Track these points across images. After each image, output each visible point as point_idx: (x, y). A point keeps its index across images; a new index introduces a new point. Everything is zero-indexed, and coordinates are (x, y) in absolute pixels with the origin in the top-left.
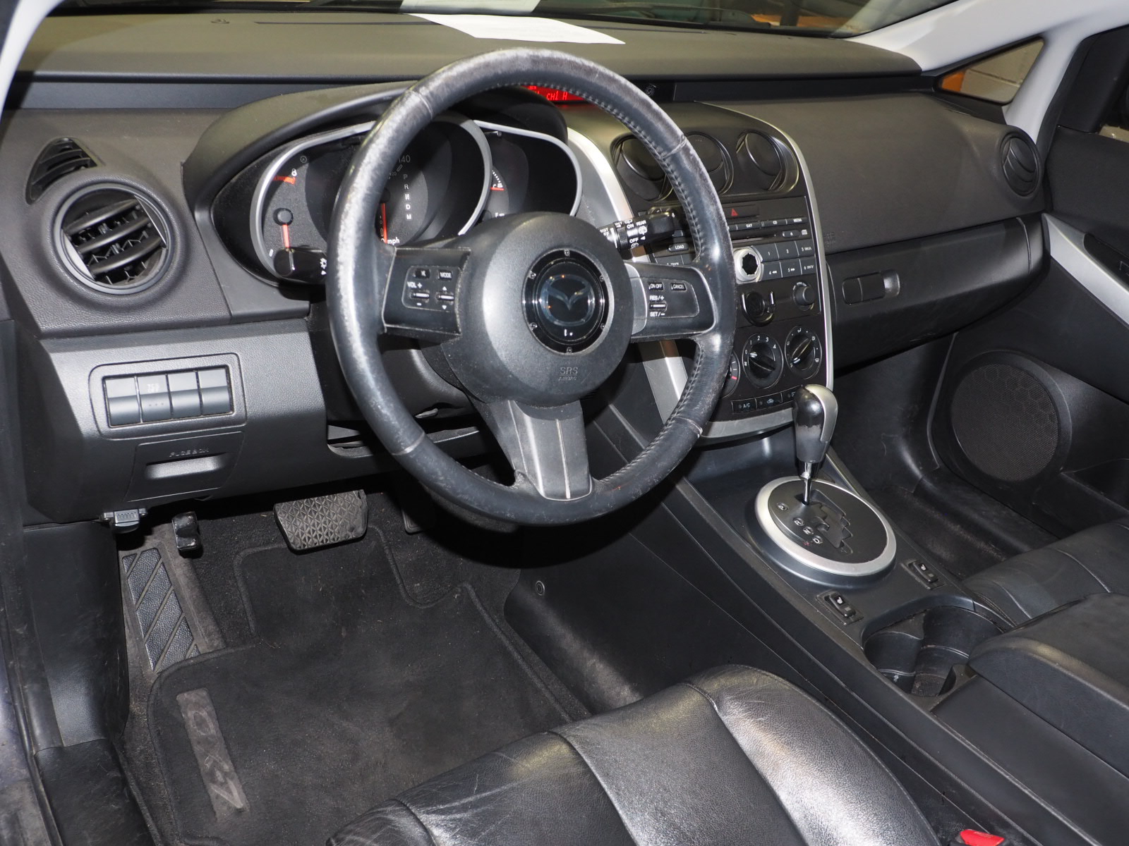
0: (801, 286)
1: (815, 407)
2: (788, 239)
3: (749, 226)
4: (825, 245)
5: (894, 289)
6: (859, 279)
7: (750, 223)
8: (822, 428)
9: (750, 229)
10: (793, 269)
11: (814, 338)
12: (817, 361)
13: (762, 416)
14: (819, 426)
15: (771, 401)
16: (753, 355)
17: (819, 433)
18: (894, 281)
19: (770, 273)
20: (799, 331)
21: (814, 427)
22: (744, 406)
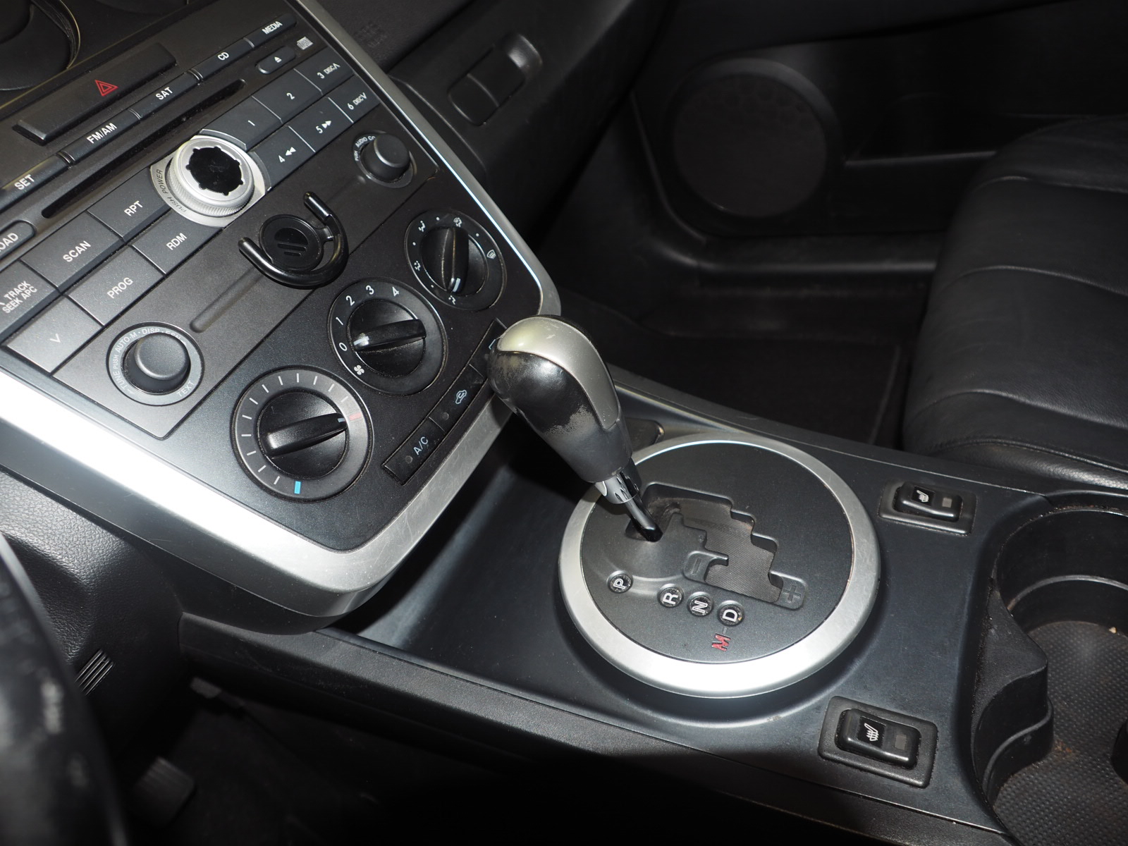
0: (365, 145)
1: (545, 371)
2: (277, 72)
3: (163, 95)
4: (372, 53)
5: (531, 60)
6: (469, 76)
7: (163, 88)
8: (590, 409)
9: (169, 102)
10: (328, 123)
11: (458, 222)
12: (492, 255)
13: (466, 434)
14: (582, 410)
15: (461, 395)
16: (364, 341)
17: (593, 421)
18: (524, 51)
19: (282, 160)
20: (422, 229)
21: (575, 418)
22: (417, 451)
